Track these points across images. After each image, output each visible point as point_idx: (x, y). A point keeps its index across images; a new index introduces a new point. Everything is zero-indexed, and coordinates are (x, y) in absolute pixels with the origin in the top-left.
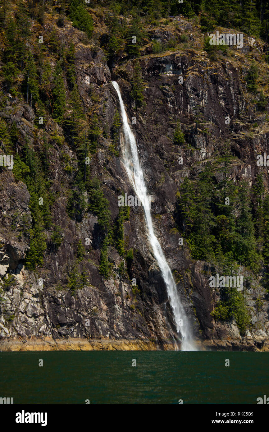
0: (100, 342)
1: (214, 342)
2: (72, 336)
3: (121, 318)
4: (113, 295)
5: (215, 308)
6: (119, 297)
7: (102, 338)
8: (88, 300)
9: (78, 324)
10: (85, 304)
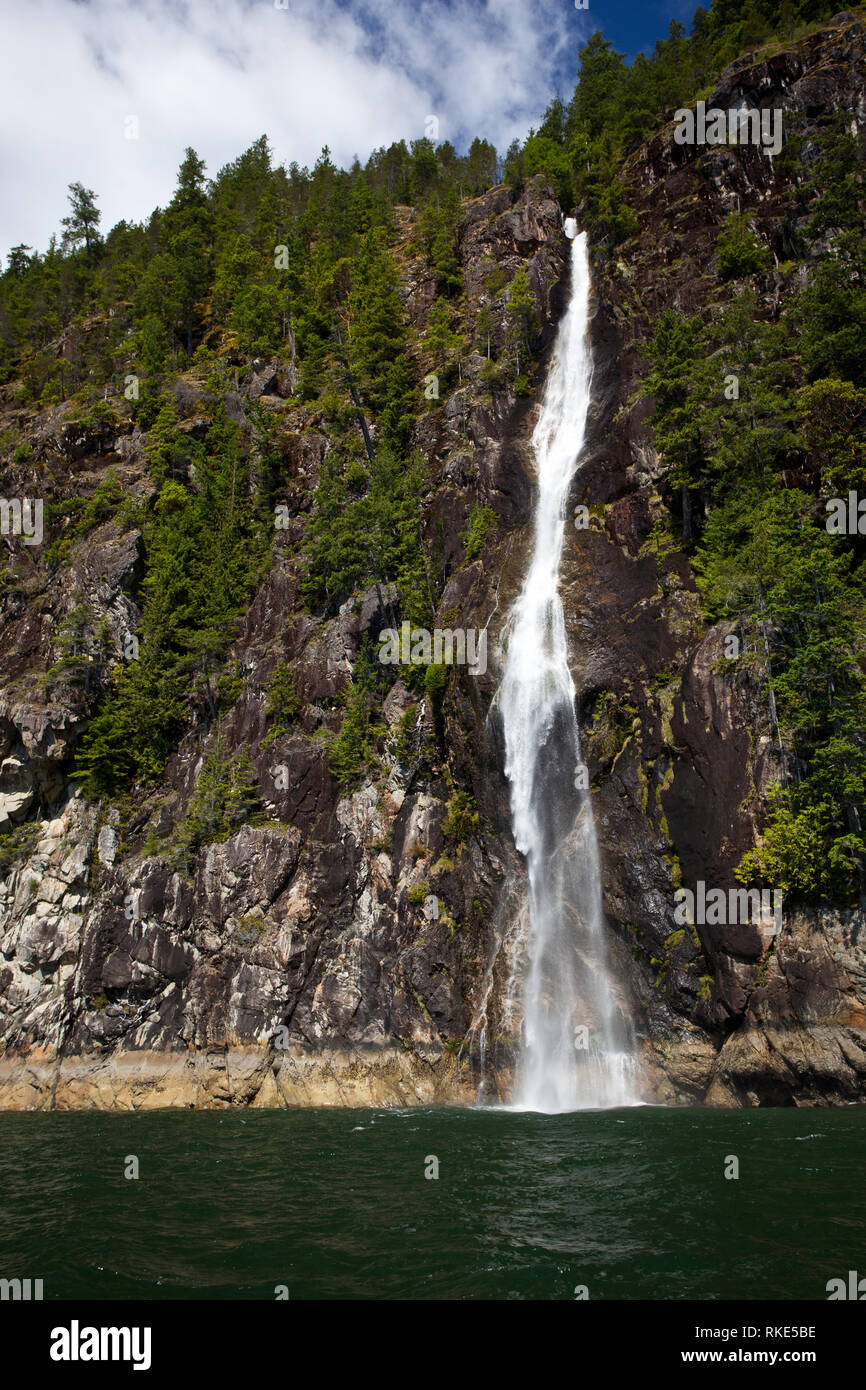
0: (223, 1068)
1: (771, 1047)
2: (131, 1045)
3: (360, 950)
4: (355, 853)
5: (761, 833)
6: (383, 858)
7: (232, 1048)
8: (234, 880)
9: (172, 986)
10: (217, 899)
